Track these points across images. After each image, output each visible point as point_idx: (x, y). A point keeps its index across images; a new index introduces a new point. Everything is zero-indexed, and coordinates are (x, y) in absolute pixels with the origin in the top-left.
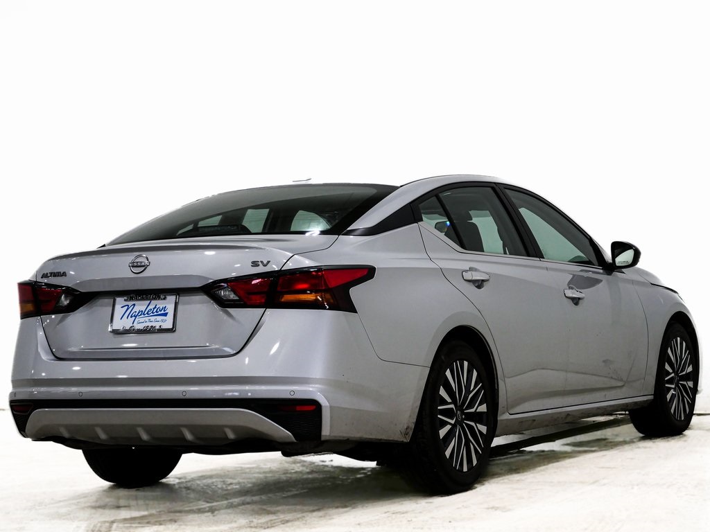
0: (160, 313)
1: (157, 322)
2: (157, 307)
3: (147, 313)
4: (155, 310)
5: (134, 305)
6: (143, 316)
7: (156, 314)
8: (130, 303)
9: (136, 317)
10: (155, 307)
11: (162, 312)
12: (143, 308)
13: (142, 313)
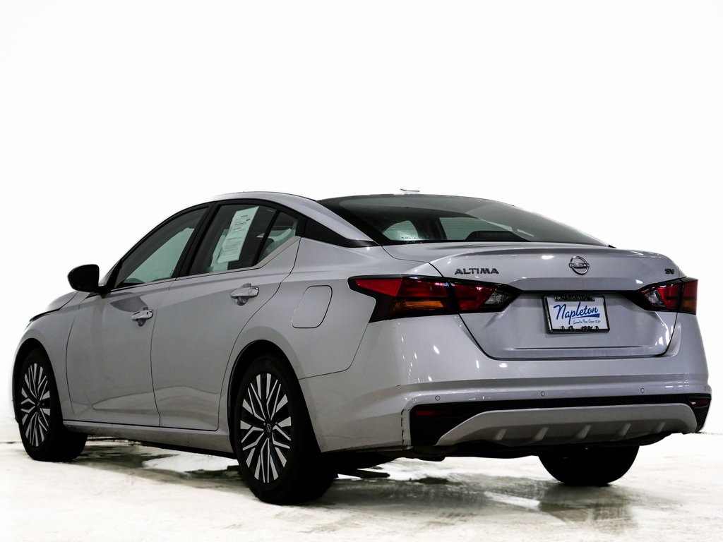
0: (591, 314)
1: (591, 322)
2: (588, 308)
3: (580, 314)
4: (587, 311)
5: (565, 305)
6: (576, 316)
7: (588, 314)
8: (561, 304)
9: (570, 317)
10: (586, 309)
11: (594, 313)
12: (575, 309)
13: (574, 314)
